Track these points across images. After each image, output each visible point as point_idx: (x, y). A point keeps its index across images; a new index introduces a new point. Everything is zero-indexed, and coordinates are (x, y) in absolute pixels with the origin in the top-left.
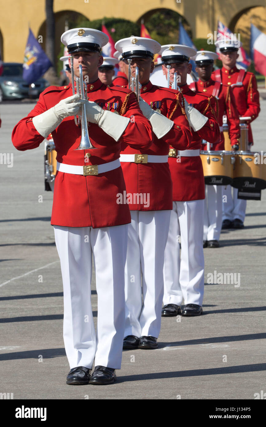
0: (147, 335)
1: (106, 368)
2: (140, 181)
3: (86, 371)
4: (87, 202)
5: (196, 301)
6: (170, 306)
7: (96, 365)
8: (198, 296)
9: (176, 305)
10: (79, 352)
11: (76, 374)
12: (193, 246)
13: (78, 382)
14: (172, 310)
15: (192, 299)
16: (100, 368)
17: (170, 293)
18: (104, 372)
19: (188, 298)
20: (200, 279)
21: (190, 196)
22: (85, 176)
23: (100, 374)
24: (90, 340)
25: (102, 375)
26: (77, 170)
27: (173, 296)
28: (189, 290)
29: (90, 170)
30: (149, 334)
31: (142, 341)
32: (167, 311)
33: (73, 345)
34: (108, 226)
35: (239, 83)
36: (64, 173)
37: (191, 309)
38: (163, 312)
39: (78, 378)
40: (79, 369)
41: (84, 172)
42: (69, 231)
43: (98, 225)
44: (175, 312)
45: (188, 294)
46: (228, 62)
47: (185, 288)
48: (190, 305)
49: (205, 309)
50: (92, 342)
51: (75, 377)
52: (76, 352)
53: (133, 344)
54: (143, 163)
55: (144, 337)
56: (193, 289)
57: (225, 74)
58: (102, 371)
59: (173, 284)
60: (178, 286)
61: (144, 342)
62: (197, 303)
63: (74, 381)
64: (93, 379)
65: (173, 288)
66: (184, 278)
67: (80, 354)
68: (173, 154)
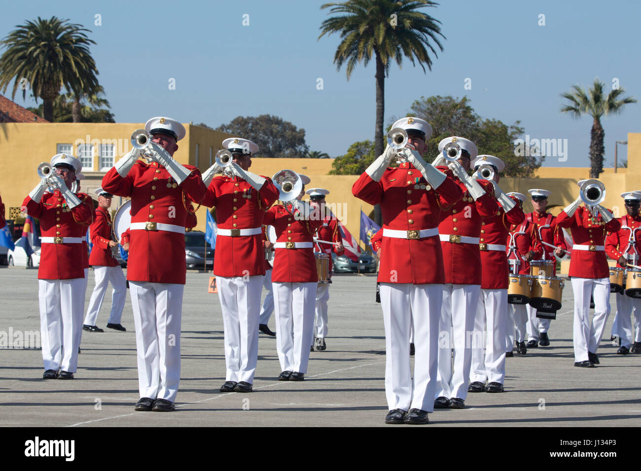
0: (455, 397)
1: (421, 410)
2: (454, 258)
3: (403, 413)
4: (410, 262)
5: (498, 380)
6: (476, 383)
7: (411, 408)
8: (500, 376)
9: (481, 383)
10: (397, 396)
11: (394, 415)
12: (497, 332)
13: (395, 421)
14: (478, 387)
15: (495, 378)
16: (415, 410)
17: (476, 373)
18: (417, 414)
19: (492, 377)
20: (502, 361)
21: (496, 286)
22: (408, 240)
23: (415, 415)
24: (407, 387)
25: (417, 416)
26: (402, 234)
27: (478, 375)
28: (492, 370)
29: (413, 234)
30: (457, 396)
31: (451, 401)
32: (473, 388)
33: (392, 390)
34: (427, 283)
35: (547, 225)
36: (390, 238)
37: (494, 386)
38: (470, 388)
39: (396, 418)
40: (397, 411)
41: (408, 236)
42: (392, 287)
43: (418, 282)
44: (480, 388)
45: (492, 374)
46: (538, 208)
47: (489, 368)
48: (493, 383)
49: (505, 390)
50: (408, 389)
51: (392, 417)
52: (394, 395)
53: (443, 404)
54: (456, 242)
55: (453, 398)
56: (496, 369)
57: (536, 216)
58: (416, 412)
59: (479, 365)
60: (482, 367)
61: (453, 402)
62: (499, 382)
63: (392, 421)
64: (408, 419)
65: (479, 368)
66: (489, 360)
67: (398, 398)
68: (483, 248)
